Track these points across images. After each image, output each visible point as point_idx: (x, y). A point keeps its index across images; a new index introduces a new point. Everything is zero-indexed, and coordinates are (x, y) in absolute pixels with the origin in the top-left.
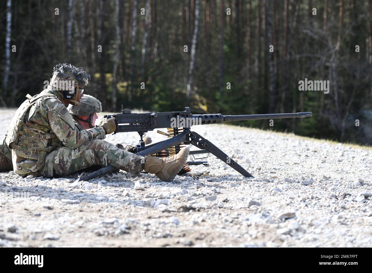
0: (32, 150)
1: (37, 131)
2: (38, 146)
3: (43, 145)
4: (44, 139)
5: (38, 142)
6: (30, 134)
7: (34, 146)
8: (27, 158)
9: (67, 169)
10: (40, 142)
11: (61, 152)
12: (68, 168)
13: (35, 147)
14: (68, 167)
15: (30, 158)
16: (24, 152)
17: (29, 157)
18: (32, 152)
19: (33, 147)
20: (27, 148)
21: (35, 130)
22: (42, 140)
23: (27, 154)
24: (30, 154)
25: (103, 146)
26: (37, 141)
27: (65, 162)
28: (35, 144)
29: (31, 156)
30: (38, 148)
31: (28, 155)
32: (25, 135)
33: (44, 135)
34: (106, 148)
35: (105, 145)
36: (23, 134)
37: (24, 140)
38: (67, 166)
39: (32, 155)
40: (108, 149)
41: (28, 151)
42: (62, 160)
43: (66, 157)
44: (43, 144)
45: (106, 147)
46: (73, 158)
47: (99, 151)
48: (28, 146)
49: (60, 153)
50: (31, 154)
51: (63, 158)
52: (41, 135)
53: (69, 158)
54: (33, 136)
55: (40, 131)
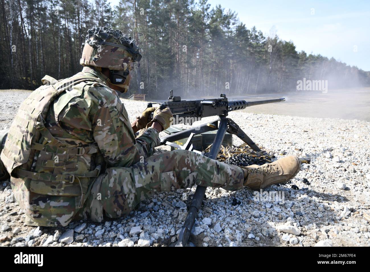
0: (65, 179)
1: (72, 143)
2: (76, 169)
3: (84, 166)
4: (86, 155)
5: (76, 160)
6: (58, 148)
7: (68, 169)
8: (56, 194)
9: (130, 205)
10: (78, 160)
11: (117, 179)
12: (131, 203)
13: (71, 171)
14: (132, 201)
15: (61, 194)
16: (47, 183)
17: (59, 192)
18: (64, 182)
19: (65, 173)
20: (54, 177)
21: (69, 140)
22: (82, 157)
23: (53, 187)
24: (60, 187)
25: (188, 160)
26: (72, 160)
27: (125, 195)
28: (69, 166)
29: (64, 191)
30: (77, 172)
31: (57, 189)
32: (47, 151)
33: (86, 148)
34: (192, 164)
35: (190, 159)
36: (44, 150)
37: (45, 161)
38: (129, 201)
39: (65, 188)
40: (196, 165)
41: (57, 181)
42: (120, 193)
43: (127, 186)
44: (85, 163)
45: (192, 161)
46: (138, 185)
47: (181, 171)
48: (55, 172)
49: (115, 179)
50: (64, 186)
51: (122, 187)
52: (81, 148)
53: (132, 187)
54: (65, 153)
55: (78, 142)
